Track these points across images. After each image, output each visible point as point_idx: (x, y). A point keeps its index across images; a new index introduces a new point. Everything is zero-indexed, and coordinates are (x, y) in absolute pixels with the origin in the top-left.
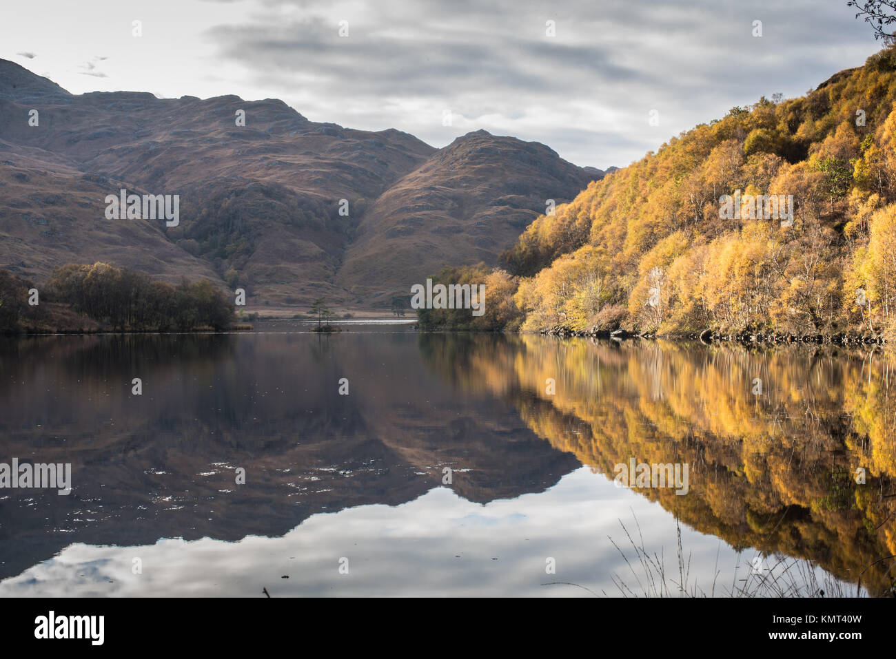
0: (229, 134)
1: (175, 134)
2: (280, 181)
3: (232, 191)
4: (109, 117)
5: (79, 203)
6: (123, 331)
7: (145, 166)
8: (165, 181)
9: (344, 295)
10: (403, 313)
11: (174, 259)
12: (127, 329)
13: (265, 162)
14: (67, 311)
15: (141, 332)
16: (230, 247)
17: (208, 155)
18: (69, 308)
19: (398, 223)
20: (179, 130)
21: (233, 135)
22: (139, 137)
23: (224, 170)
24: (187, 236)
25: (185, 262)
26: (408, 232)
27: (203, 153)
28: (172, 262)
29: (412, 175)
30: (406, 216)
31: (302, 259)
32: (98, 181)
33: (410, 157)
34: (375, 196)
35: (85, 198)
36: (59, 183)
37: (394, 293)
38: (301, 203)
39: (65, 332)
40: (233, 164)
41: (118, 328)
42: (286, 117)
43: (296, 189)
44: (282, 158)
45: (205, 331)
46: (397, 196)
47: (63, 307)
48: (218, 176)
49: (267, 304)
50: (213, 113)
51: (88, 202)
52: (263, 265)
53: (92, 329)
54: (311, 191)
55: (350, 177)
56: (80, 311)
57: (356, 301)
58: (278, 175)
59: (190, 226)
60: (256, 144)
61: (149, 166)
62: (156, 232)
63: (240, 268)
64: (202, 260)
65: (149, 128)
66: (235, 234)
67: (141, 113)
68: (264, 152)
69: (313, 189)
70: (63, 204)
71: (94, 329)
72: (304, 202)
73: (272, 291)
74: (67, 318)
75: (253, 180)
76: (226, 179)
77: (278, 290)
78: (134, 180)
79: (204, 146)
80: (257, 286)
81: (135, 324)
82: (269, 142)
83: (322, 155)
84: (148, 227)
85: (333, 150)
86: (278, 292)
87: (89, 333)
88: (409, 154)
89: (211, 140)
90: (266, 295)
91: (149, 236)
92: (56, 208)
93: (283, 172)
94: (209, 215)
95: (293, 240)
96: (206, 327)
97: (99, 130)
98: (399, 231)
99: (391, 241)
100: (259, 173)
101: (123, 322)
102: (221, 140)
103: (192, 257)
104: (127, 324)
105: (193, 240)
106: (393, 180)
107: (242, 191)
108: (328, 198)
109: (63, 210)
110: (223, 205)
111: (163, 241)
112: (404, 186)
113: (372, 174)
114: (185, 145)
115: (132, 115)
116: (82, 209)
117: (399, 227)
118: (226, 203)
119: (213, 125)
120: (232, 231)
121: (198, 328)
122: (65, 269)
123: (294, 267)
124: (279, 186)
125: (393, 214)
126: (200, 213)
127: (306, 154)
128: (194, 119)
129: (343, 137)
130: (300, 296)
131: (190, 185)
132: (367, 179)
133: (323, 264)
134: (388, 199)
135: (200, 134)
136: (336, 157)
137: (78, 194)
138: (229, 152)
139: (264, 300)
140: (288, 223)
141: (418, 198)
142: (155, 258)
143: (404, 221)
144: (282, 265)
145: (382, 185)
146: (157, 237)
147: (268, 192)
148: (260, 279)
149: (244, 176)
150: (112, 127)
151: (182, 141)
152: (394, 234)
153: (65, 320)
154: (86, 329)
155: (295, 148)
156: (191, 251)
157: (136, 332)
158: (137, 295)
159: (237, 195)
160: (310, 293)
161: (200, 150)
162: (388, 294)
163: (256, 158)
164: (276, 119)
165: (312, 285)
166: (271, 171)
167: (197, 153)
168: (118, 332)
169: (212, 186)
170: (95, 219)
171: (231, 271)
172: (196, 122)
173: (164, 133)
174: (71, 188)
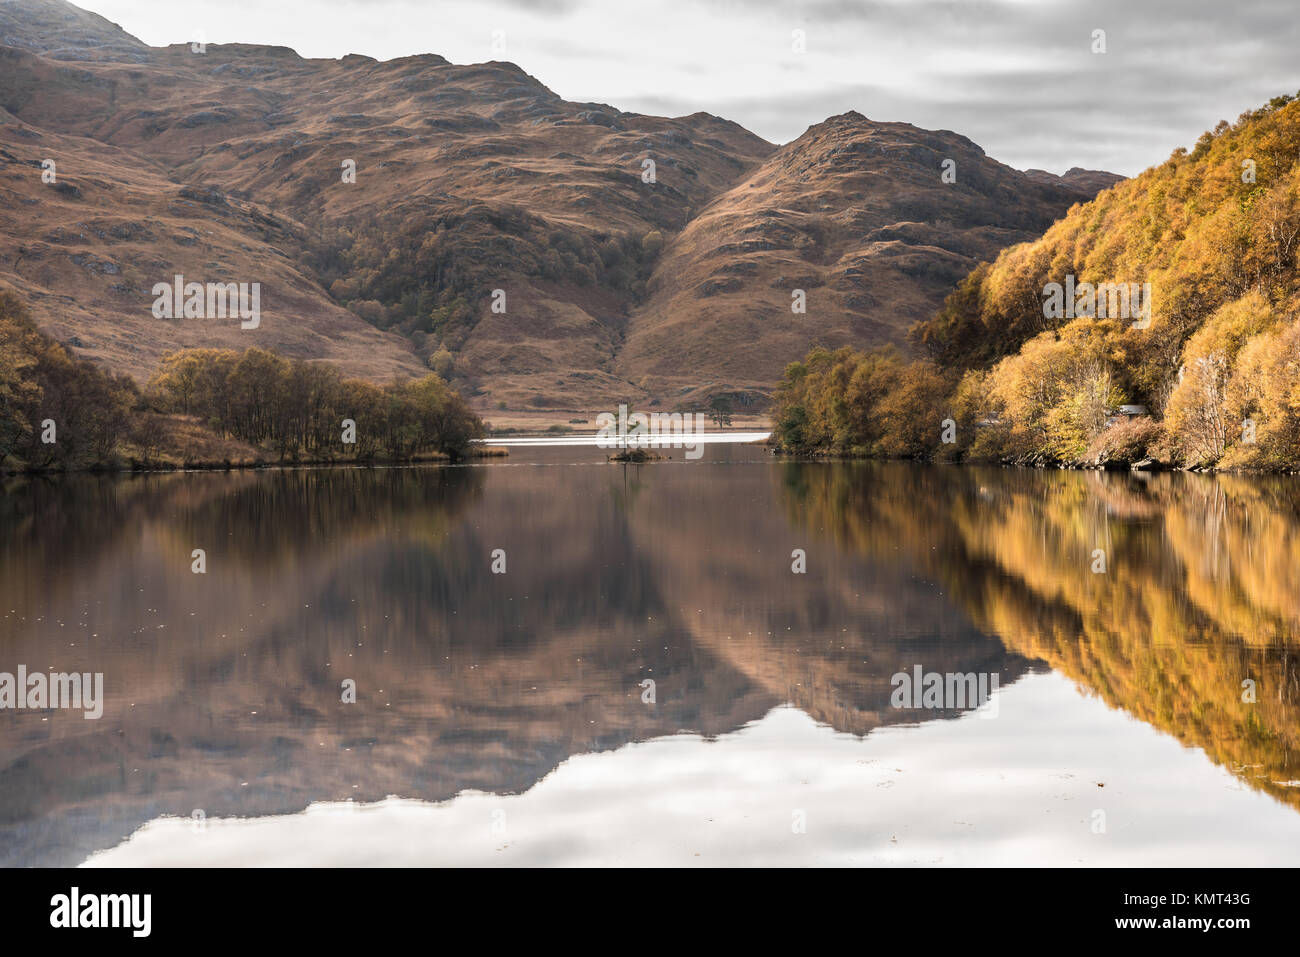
0: (430, 122)
1: (336, 120)
2: (519, 202)
3: (440, 220)
4: (218, 88)
5: (175, 238)
6: (295, 462)
7: (286, 175)
8: (323, 201)
9: (629, 392)
10: (728, 421)
11: (344, 334)
12: (303, 459)
13: (494, 171)
14: (198, 429)
15: (326, 463)
16: (438, 314)
17: (396, 157)
18: (200, 424)
19: (716, 272)
20: (343, 114)
21: (437, 123)
22: (272, 125)
23: (422, 182)
24: (364, 296)
25: (362, 338)
26: (732, 287)
27: (386, 153)
28: (343, 338)
29: (738, 191)
30: (729, 260)
31: (558, 333)
32: (206, 200)
33: (733, 160)
34: (678, 226)
35: (185, 229)
36: (136, 202)
37: (713, 388)
38: (555, 240)
39: (200, 466)
40: (440, 173)
41: (288, 456)
42: (523, 94)
43: (545, 216)
44: (521, 163)
45: (434, 460)
46: (713, 228)
47: (187, 423)
48: (416, 193)
49: (503, 407)
50: (400, 86)
51: (191, 235)
52: (494, 343)
53: (246, 460)
54: (572, 220)
55: (635, 196)
56: (220, 428)
57: (650, 401)
58: (515, 192)
59: (369, 280)
60: (476, 139)
61: (293, 176)
62: (312, 288)
63: (456, 348)
64: (390, 335)
65: (290, 110)
66: (446, 293)
67: (276, 83)
68: (489, 154)
69: (574, 216)
70: (148, 238)
71: (248, 460)
72: (560, 239)
73: (510, 386)
74: (202, 442)
75: (474, 202)
76: (427, 199)
77: (522, 384)
78: (269, 199)
79: (389, 143)
80: (484, 378)
81: (316, 451)
82: (497, 136)
83: (587, 158)
84: (297, 279)
85: (604, 151)
86: (520, 388)
87: (241, 466)
88: (732, 155)
89: (400, 132)
90: (501, 392)
91: (301, 294)
92: (133, 245)
93: (523, 188)
94: (402, 259)
95: (543, 302)
96: (435, 454)
97: (201, 111)
98: (719, 286)
99: (705, 303)
100: (483, 189)
101: (296, 448)
102: (415, 132)
103: (376, 331)
104: (302, 450)
105: (376, 302)
106: (705, 200)
107: (458, 220)
108: (600, 230)
109: (147, 249)
110: (426, 243)
111: (325, 303)
112: (724, 210)
113: (671, 190)
114: (355, 140)
115: (260, 86)
116: (181, 248)
117: (718, 278)
118: (431, 240)
119: (401, 105)
120: (442, 287)
121: (423, 456)
122: (184, 356)
123: (546, 346)
124: (519, 212)
125: (707, 256)
126: (387, 255)
127: (561, 156)
128: (368, 96)
129: (620, 128)
130: (558, 395)
131: (366, 210)
132: (663, 198)
133: (594, 340)
134: (699, 232)
135: (379, 121)
136: (609, 162)
137: (173, 223)
138: (431, 153)
139: (498, 401)
140: (535, 274)
141: (748, 231)
142: (311, 332)
143: (726, 269)
144: (526, 343)
145: (688, 209)
146: (316, 297)
147: (501, 220)
148: (489, 366)
149: (459, 193)
150: (226, 107)
151: (349, 134)
152: (710, 290)
153: (198, 446)
154: (235, 460)
155: (540, 146)
156: (372, 320)
157: (317, 463)
158: (318, 402)
159: (448, 226)
160: (573, 388)
161: (381, 148)
162: (701, 389)
163: (477, 163)
164: (508, 96)
165: (578, 375)
166: (503, 186)
167: (373, 155)
168: (289, 463)
169: (406, 211)
170: (205, 266)
171: (441, 354)
172: (371, 100)
173: (316, 118)
174: (159, 211)
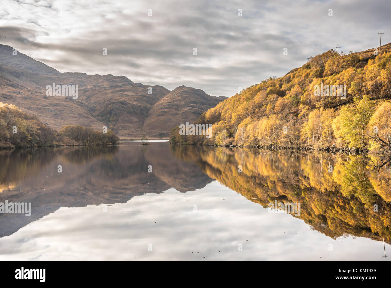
0: (110, 86)
1: (93, 85)
2: (126, 100)
3: (111, 103)
4: (73, 80)
5: (65, 106)
7: (85, 95)
8: (91, 99)
9: (145, 133)
10: (162, 138)
11: (94, 122)
12: (87, 145)
13: (121, 94)
15: (91, 145)
16: (111, 119)
17: (104, 92)
18: (69, 138)
19: (160, 112)
20: (95, 84)
21: (111, 86)
22: (82, 86)
23: (108, 96)
24: (98, 116)
25: (98, 123)
26: (163, 115)
27: (102, 91)
28: (94, 123)
29: (164, 98)
30: (162, 110)
31: (132, 123)
32: (70, 99)
33: (163, 93)
34: (153, 104)
35: (66, 104)
36: (58, 100)
37: (159, 132)
38: (132, 106)
39: (68, 146)
40: (112, 95)
41: (84, 144)
42: (126, 81)
43: (130, 102)
44: (126, 93)
45: (110, 145)
46: (159, 105)
47: (66, 138)
48: (107, 98)
49: (122, 135)
50: (105, 80)
51: (67, 105)
52: (121, 124)
53: (77, 145)
54: (134, 103)
55: (146, 99)
56: (72, 139)
57: (148, 134)
58: (125, 98)
59: (99, 113)
60: (118, 89)
61: (86, 95)
62: (89, 114)
63: (114, 125)
64: (103, 123)
65: (85, 84)
66: (112, 116)
67: (83, 79)
68: (120, 92)
69: (135, 102)
70: (60, 106)
72: (133, 106)
73: (124, 132)
74: (69, 141)
75: (118, 100)
76: (109, 99)
77: (126, 131)
78: (81, 99)
79: (103, 89)
80: (119, 130)
81: (89, 143)
82: (122, 88)
83: (138, 93)
84: (86, 113)
85: (141, 91)
86: (125, 132)
88: (163, 92)
89: (104, 88)
90: (122, 133)
91: (87, 116)
92: (57, 107)
93: (126, 98)
94: (105, 110)
95: (130, 117)
98: (160, 115)
99: (158, 117)
100: (119, 97)
101: (86, 142)
102: (107, 88)
103: (100, 122)
105: (100, 117)
106: (158, 100)
107: (115, 103)
108: (140, 105)
109: (60, 108)
110: (109, 107)
111: (91, 117)
112: (161, 102)
113: (152, 98)
114: (96, 89)
115: (80, 80)
116: (65, 107)
117: (160, 113)
118: (110, 106)
119: (105, 83)
120: (112, 114)
121: (108, 144)
123: (130, 125)
124: (125, 101)
125: (158, 110)
126: (102, 109)
127: (133, 92)
128: (99, 81)
129: (143, 87)
130: (132, 133)
131: (99, 101)
132: (151, 99)
133: (139, 124)
134: (157, 106)
135: (101, 86)
136: (142, 93)
137: (64, 103)
138: (110, 91)
139: (121, 135)
140: (128, 112)
141: (166, 105)
142: (88, 122)
143: (162, 112)
144: (127, 124)
145: (155, 101)
146: (89, 116)
147: (122, 103)
148: (120, 128)
149: (115, 98)
150: (74, 83)
151: (96, 88)
152: (159, 115)
154: (75, 145)
155: (129, 90)
156: (99, 120)
157: (89, 145)
159: (113, 104)
160: (134, 132)
161: (101, 90)
162: (157, 132)
163: (118, 93)
164: (124, 82)
165: (136, 130)
166: (123, 97)
167: (100, 92)
169: (106, 101)
170: (70, 111)
171: (111, 126)
172: (100, 82)
173: (90, 85)
174: (62, 101)
